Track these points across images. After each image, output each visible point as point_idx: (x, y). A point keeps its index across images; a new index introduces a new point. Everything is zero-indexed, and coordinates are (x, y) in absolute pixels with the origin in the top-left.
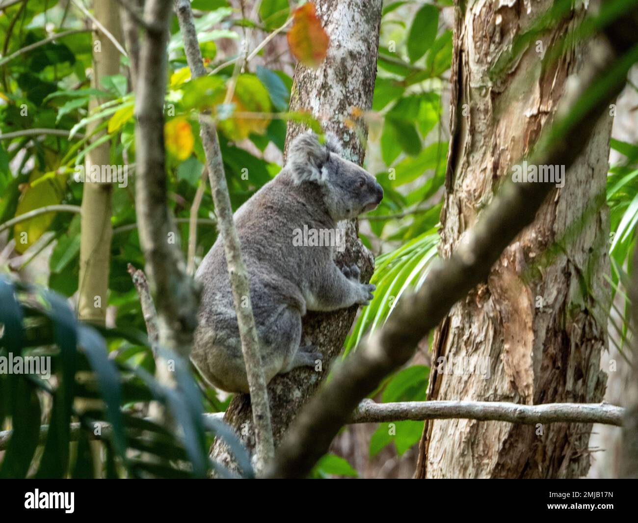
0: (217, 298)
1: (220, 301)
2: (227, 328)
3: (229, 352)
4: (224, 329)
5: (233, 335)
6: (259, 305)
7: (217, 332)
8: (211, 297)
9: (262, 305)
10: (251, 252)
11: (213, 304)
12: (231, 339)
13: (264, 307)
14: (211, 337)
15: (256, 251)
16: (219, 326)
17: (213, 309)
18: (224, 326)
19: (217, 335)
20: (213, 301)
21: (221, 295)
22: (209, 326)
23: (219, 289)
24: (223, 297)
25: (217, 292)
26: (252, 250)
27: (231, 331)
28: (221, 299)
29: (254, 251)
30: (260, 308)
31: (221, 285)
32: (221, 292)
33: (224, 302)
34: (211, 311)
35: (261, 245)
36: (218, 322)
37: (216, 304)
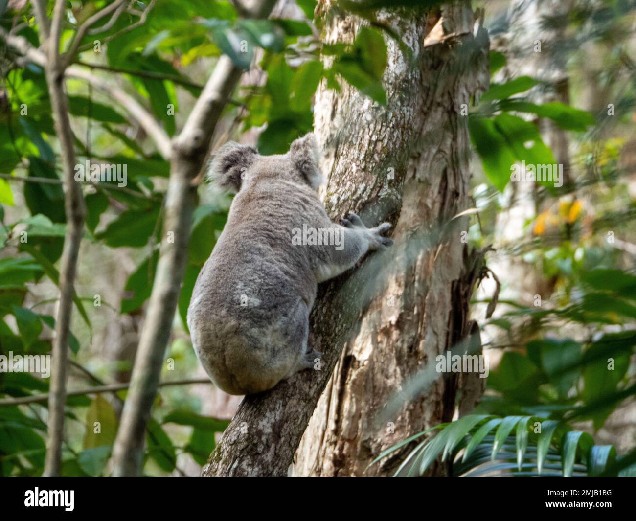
0: (239, 287)
1: (242, 290)
2: (250, 318)
3: (250, 343)
4: (247, 318)
5: (255, 325)
6: (283, 294)
7: (240, 322)
8: (232, 286)
9: (285, 293)
10: (262, 240)
11: (234, 294)
12: (254, 329)
13: (287, 296)
14: (233, 326)
15: (267, 238)
16: (243, 315)
17: (234, 299)
18: (248, 316)
19: (240, 324)
20: (234, 290)
21: (243, 284)
22: (231, 315)
23: (240, 278)
24: (245, 286)
25: (237, 281)
26: (262, 238)
27: (254, 321)
28: (243, 288)
29: (265, 238)
30: (283, 296)
31: (242, 274)
32: (242, 281)
33: (246, 290)
34: (232, 301)
35: (268, 230)
36: (241, 311)
37: (238, 293)
